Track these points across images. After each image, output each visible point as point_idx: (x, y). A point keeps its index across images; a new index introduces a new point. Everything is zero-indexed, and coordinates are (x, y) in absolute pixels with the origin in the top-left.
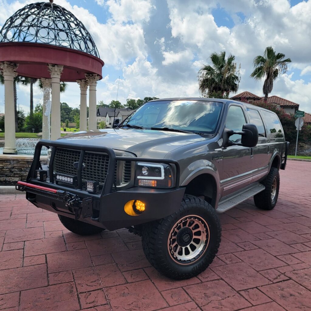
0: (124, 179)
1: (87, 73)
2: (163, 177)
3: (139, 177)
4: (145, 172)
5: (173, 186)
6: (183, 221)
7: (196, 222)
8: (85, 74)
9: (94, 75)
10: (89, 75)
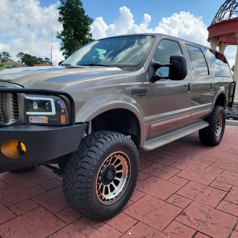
0: (13, 115)
2: (54, 112)
3: (28, 113)
4: (36, 107)
5: (68, 122)
6: (111, 158)
7: (118, 157)
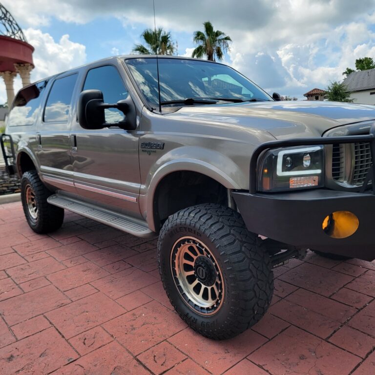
1: (18, 63)
8: (15, 64)
9: (26, 64)
10: (20, 66)
